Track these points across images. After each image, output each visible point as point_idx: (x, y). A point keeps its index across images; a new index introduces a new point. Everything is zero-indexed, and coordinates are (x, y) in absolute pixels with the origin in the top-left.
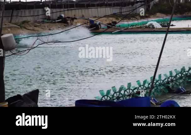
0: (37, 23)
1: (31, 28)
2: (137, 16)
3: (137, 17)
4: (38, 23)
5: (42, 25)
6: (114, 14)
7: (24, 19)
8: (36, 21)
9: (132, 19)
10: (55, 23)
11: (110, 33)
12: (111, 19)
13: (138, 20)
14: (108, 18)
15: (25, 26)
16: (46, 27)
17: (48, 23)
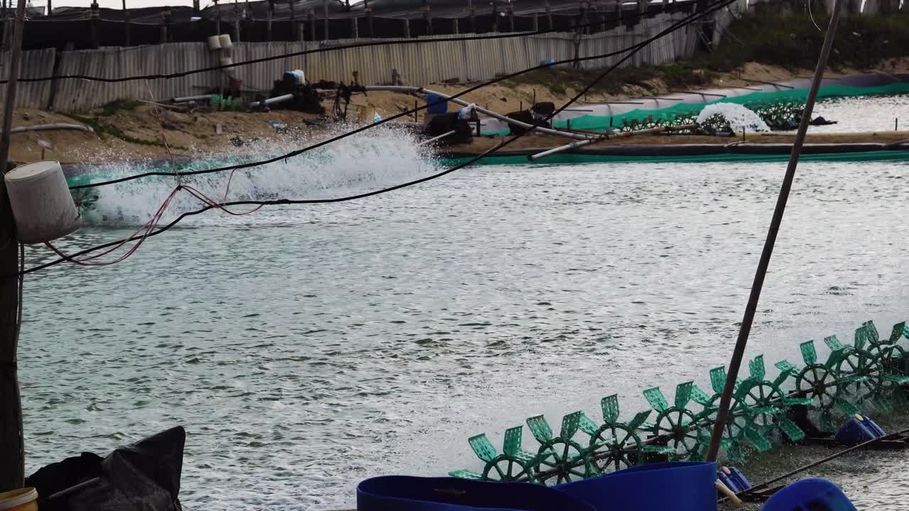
0: (174, 110)
1: (149, 135)
2: (652, 76)
3: (654, 82)
4: (183, 112)
5: (200, 119)
6: (544, 67)
7: (117, 91)
8: (173, 101)
9: (627, 94)
10: (261, 109)
11: (525, 158)
12: (528, 89)
13: (656, 95)
14: (511, 87)
15: (118, 126)
16: (219, 131)
17: (228, 108)
